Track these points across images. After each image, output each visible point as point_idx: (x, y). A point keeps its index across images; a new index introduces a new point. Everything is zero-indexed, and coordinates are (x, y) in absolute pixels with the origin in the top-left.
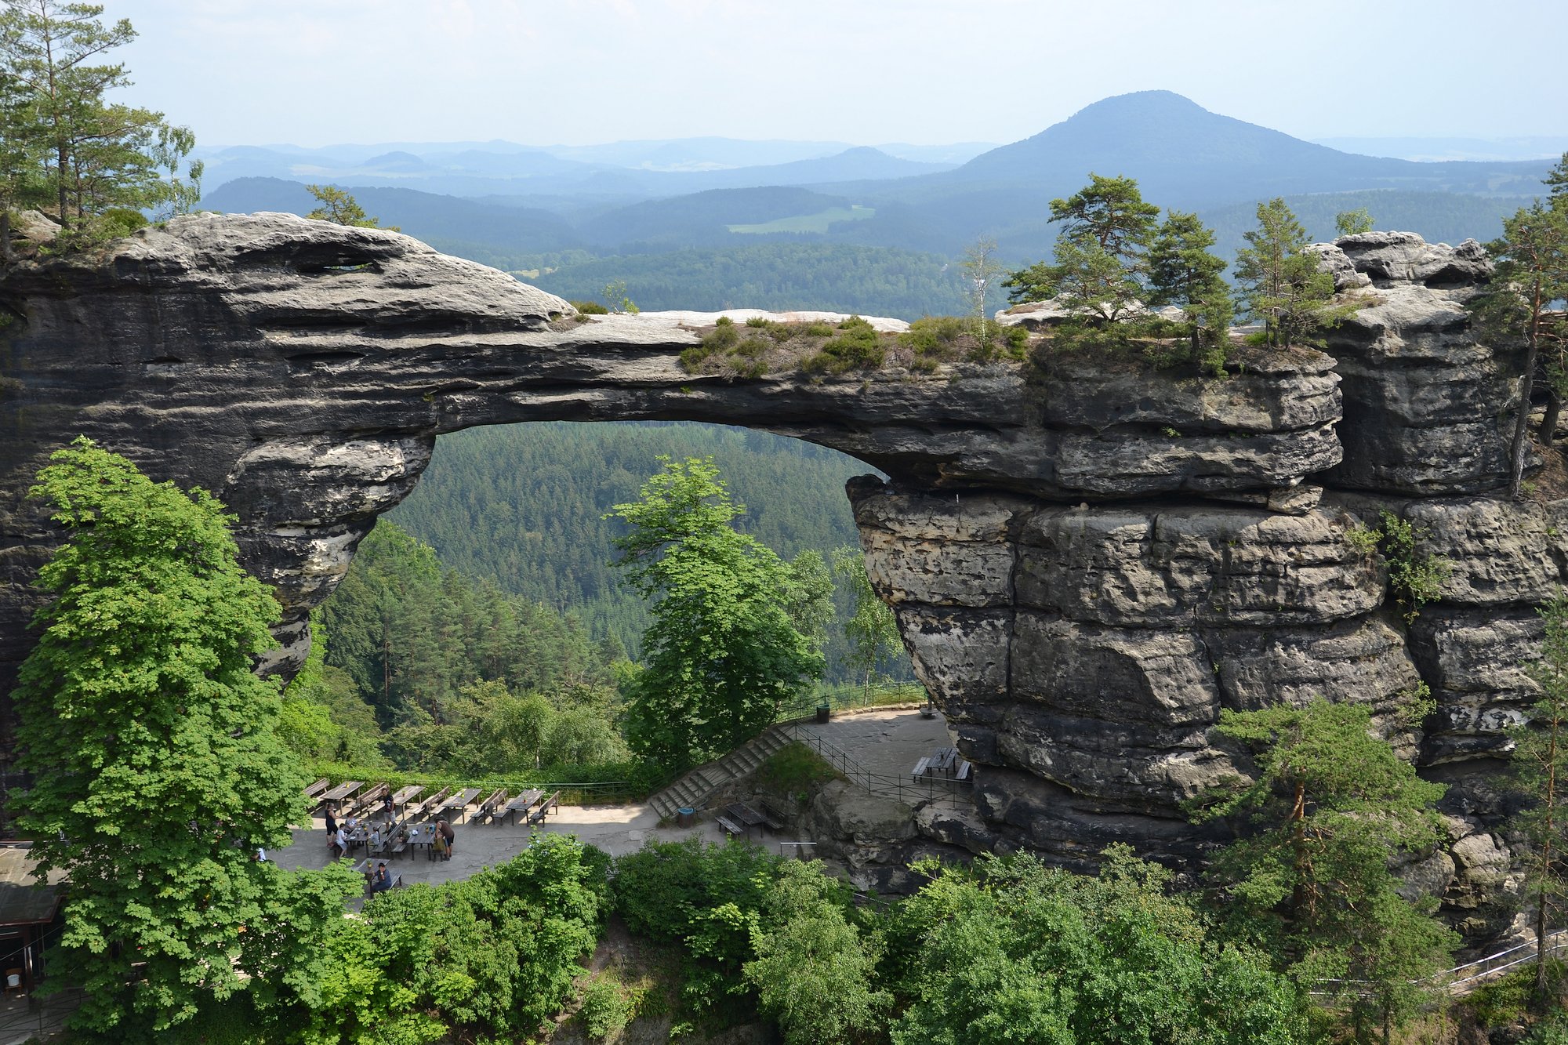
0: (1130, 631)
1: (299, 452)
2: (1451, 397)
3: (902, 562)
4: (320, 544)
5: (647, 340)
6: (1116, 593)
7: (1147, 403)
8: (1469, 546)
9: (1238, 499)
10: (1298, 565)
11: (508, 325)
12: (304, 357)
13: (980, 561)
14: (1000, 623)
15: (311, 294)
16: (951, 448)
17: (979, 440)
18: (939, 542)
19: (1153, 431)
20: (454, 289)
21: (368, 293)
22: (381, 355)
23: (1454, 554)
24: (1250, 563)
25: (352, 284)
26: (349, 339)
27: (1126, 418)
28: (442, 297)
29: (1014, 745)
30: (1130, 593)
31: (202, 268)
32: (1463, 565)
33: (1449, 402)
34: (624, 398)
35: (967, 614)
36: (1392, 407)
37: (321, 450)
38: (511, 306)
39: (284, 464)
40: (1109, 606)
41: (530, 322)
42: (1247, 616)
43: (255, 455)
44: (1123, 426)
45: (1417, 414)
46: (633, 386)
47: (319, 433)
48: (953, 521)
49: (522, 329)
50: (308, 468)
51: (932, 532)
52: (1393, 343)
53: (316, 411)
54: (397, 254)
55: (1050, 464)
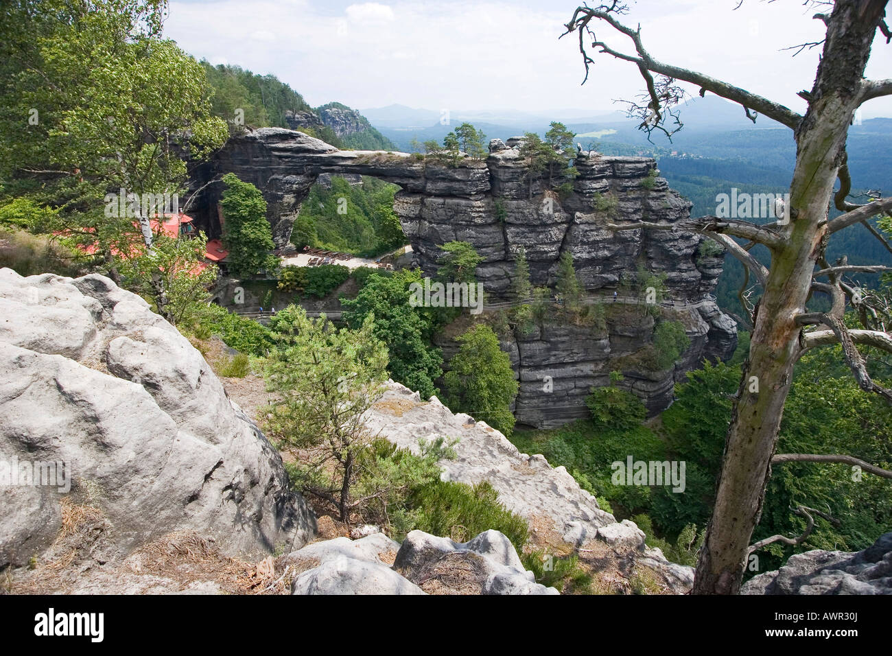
0: (438, 224)
1: (280, 177)
2: (512, 175)
3: (399, 207)
4: (286, 196)
5: (344, 156)
6: (434, 215)
8: (515, 211)
10: (472, 212)
11: (319, 152)
12: (280, 157)
13: (414, 208)
14: (417, 221)
15: (281, 145)
16: (405, 182)
17: (412, 181)
18: (407, 203)
19: (443, 180)
20: (308, 144)
21: (292, 145)
22: (293, 157)
23: (512, 212)
24: (462, 211)
25: (290, 143)
26: (289, 154)
28: (306, 146)
29: (420, 248)
30: (437, 216)
31: (261, 139)
32: (513, 215)
34: (341, 168)
35: (411, 219)
36: (500, 177)
37: (285, 177)
38: (320, 148)
39: (278, 179)
40: (432, 218)
41: (324, 151)
42: (462, 222)
43: (274, 177)
44: (439, 178)
45: (504, 179)
46: (342, 166)
47: (284, 173)
48: (409, 199)
49: (321, 153)
50: (282, 180)
51: (405, 201)
52: (502, 162)
53: (283, 169)
54: (300, 137)
55: (425, 187)
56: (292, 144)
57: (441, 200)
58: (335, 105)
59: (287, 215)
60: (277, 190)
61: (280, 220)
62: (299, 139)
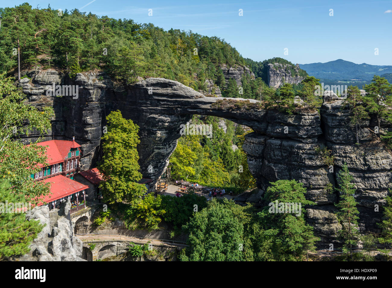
1: (156, 116)
2: (339, 122)
3: (247, 146)
4: (159, 132)
5: (207, 101)
6: (272, 155)
7: (279, 118)
8: (343, 155)
9: (297, 139)
11: (188, 97)
12: (159, 100)
13: (258, 147)
14: (261, 160)
15: (161, 91)
18: (253, 143)
20: (181, 91)
23: (339, 156)
24: (295, 152)
25: (168, 90)
26: (165, 98)
27: (275, 121)
28: (179, 92)
30: (275, 156)
31: (146, 86)
32: (342, 158)
33: (338, 123)
34: (202, 111)
35: (256, 158)
36: (328, 124)
37: (159, 116)
38: (190, 94)
39: (154, 118)
40: (271, 158)
41: (192, 97)
42: (294, 163)
43: (150, 116)
45: (332, 125)
46: (203, 109)
47: (159, 113)
48: (255, 139)
49: (190, 98)
50: (157, 119)
51: (252, 141)
53: (159, 109)
54: (175, 85)
55: (266, 129)
56: (169, 91)
57: (278, 142)
58: (277, 60)
59: (159, 149)
60: (152, 127)
61: (153, 152)
62: (175, 87)
